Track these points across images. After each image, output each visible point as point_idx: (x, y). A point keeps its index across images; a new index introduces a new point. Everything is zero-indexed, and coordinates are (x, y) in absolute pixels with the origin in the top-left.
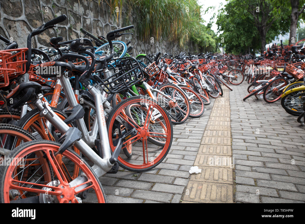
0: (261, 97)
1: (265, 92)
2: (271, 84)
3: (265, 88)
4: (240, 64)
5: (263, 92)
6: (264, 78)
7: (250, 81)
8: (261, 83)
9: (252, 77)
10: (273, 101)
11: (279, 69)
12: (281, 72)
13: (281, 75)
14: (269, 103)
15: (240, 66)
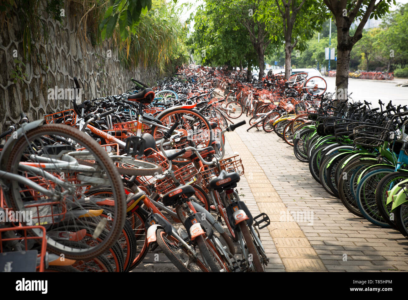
0: (261, 128)
1: (263, 124)
2: (269, 117)
3: (264, 121)
4: (233, 91)
5: (262, 124)
6: (263, 111)
7: (249, 114)
8: (260, 116)
9: (251, 109)
10: (271, 130)
11: (275, 103)
12: (277, 106)
13: (276, 108)
14: (268, 132)
15: (233, 93)
